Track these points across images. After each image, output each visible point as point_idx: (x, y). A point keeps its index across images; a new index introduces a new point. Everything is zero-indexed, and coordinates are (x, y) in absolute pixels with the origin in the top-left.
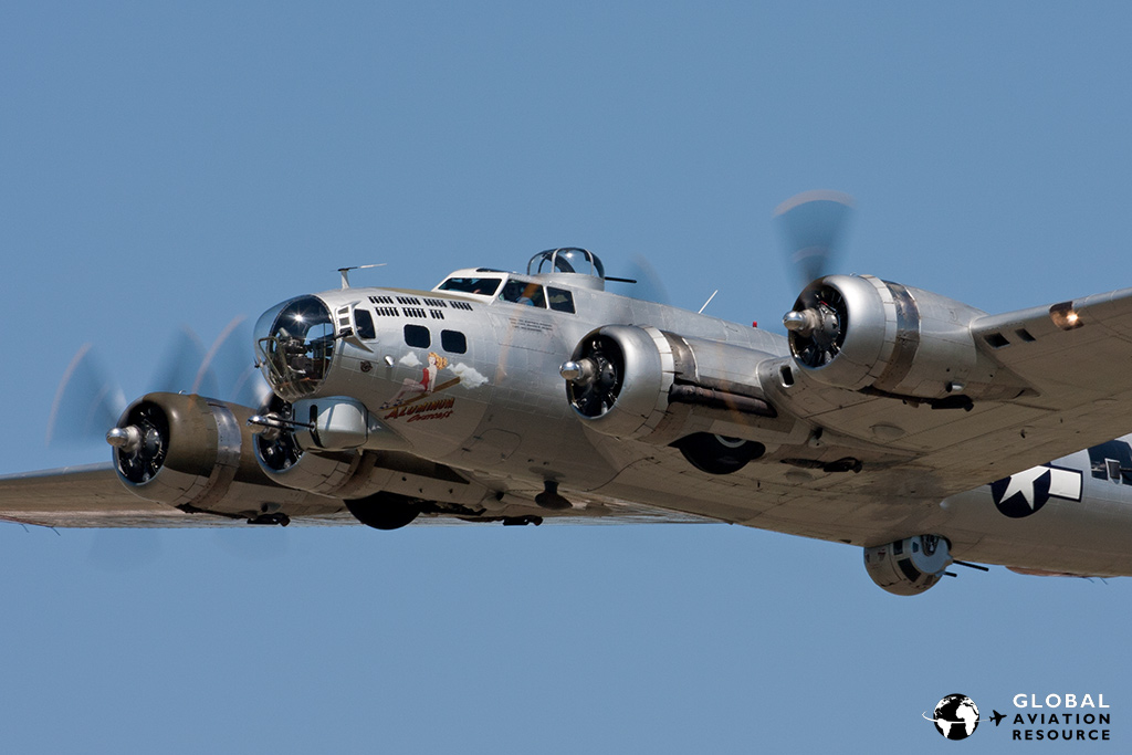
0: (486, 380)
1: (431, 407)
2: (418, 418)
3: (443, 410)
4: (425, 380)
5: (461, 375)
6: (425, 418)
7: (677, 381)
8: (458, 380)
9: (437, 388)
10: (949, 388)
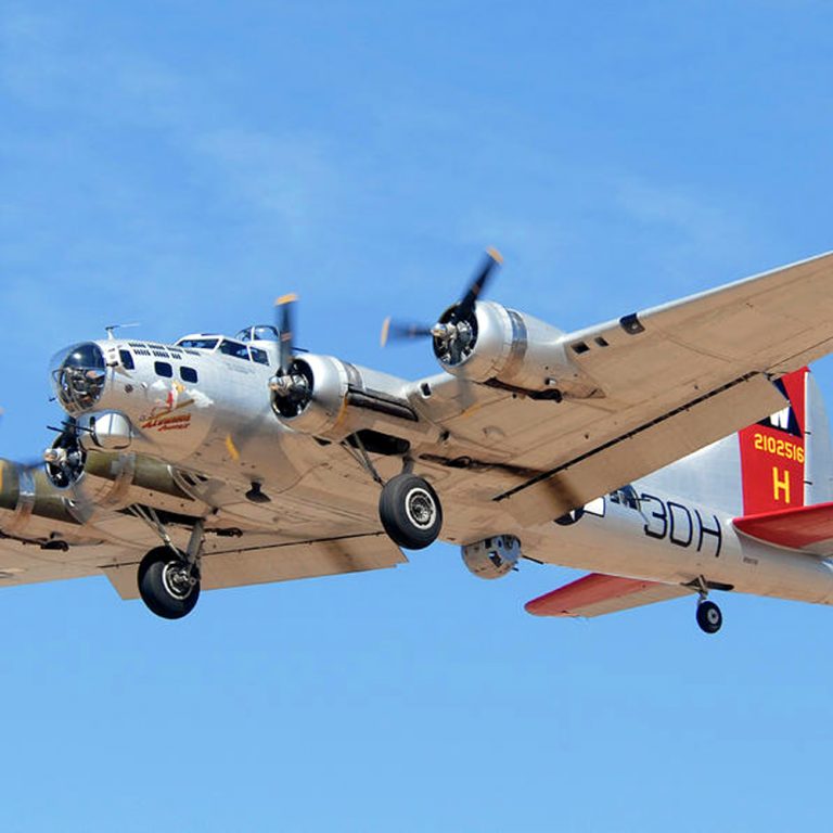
0: (212, 402)
1: (175, 420)
2: (165, 428)
3: (183, 423)
4: (170, 400)
5: (195, 398)
6: (169, 428)
7: (350, 390)
8: (192, 401)
9: (178, 407)
10: (547, 382)
